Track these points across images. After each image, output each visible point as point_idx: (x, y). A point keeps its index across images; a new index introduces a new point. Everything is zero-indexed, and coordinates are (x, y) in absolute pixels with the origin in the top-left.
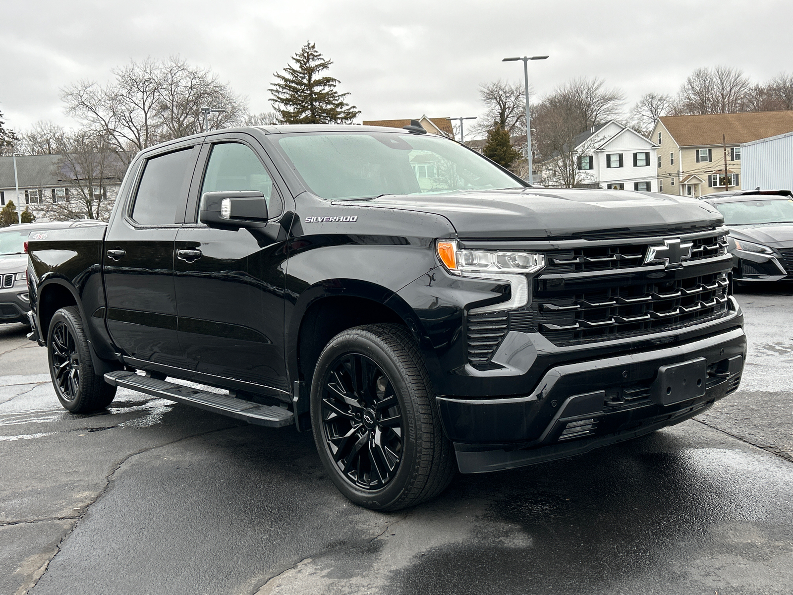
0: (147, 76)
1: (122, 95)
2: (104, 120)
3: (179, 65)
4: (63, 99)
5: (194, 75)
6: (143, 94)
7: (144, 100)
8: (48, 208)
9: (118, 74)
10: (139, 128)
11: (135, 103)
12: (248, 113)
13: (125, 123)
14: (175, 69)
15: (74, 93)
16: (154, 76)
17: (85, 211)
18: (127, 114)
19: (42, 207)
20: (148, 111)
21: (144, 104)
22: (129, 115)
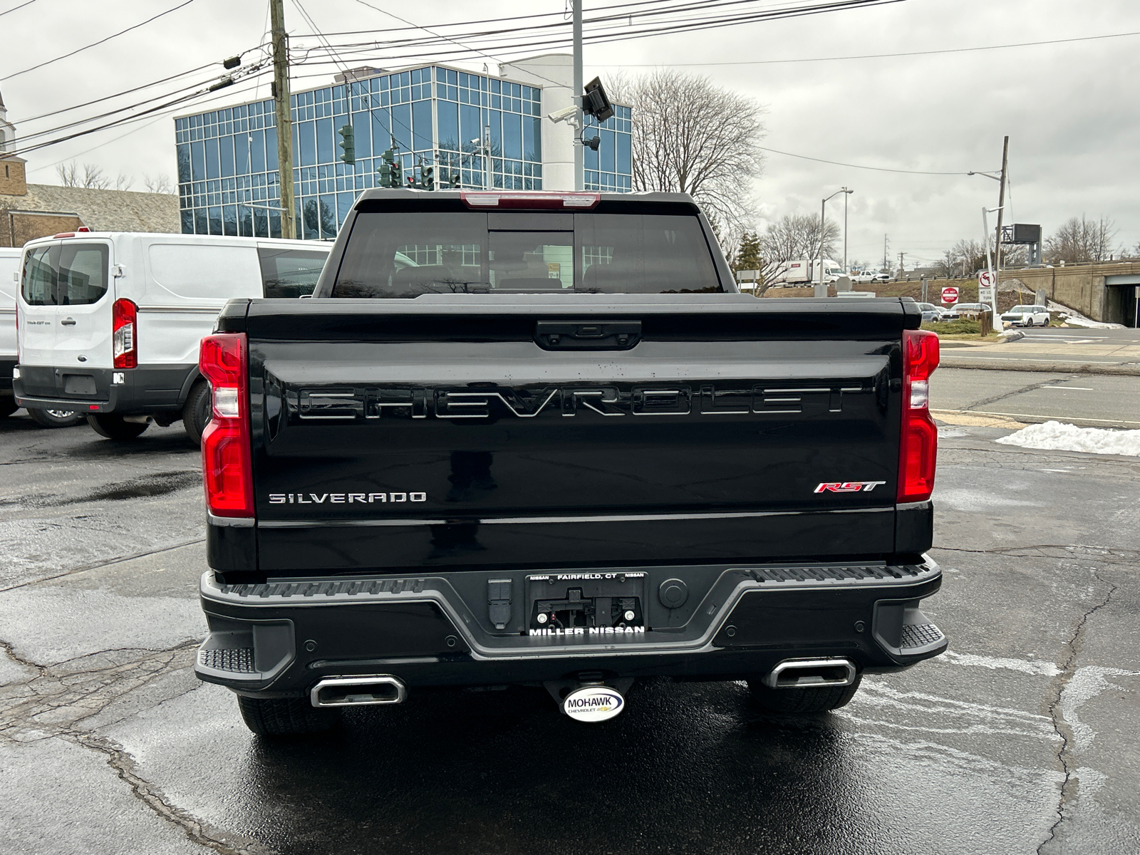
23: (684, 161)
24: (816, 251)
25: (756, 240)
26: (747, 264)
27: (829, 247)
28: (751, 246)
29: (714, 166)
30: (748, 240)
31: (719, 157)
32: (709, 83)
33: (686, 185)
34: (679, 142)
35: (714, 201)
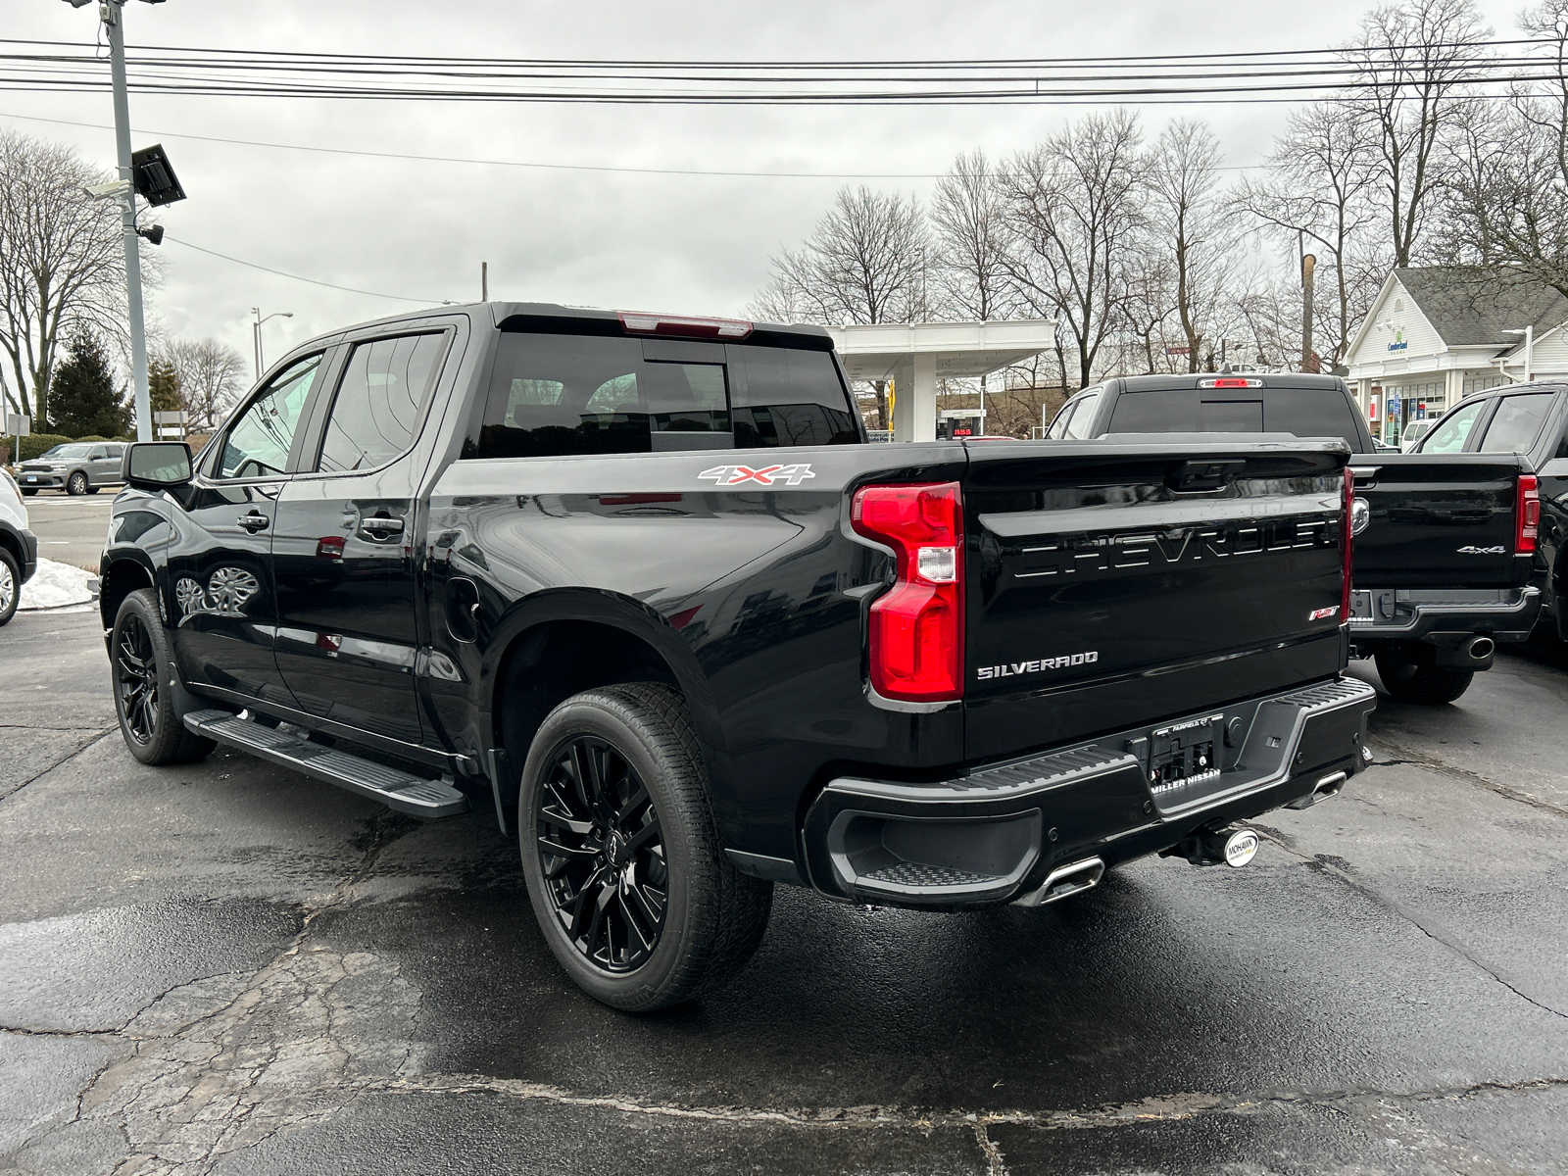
23: (42, 259)
24: (215, 388)
25: (172, 371)
26: (162, 402)
27: (231, 383)
28: (165, 379)
29: (94, 268)
30: (160, 371)
31: (99, 257)
32: (74, 155)
33: (51, 292)
34: (33, 232)
35: (100, 316)
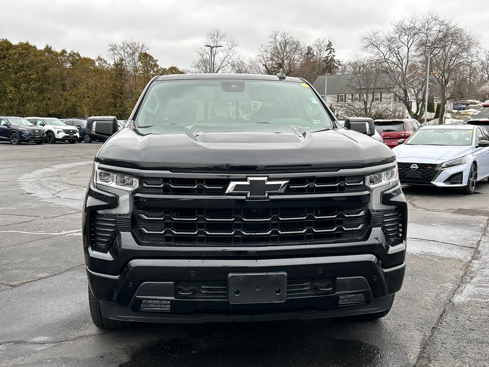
0: (413, 25)
1: (395, 38)
2: (383, 54)
3: (434, 17)
4: (361, 41)
5: (442, 23)
6: (408, 37)
7: (409, 40)
8: (342, 105)
9: (395, 25)
10: (403, 57)
11: (403, 43)
12: (479, 46)
13: (395, 55)
14: (430, 19)
15: (368, 37)
16: (416, 25)
17: (362, 107)
18: (396, 49)
19: (339, 105)
20: (410, 47)
21: (408, 43)
22: (397, 50)
